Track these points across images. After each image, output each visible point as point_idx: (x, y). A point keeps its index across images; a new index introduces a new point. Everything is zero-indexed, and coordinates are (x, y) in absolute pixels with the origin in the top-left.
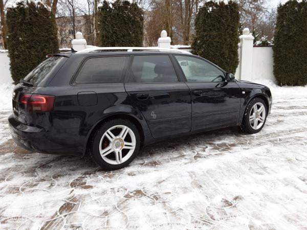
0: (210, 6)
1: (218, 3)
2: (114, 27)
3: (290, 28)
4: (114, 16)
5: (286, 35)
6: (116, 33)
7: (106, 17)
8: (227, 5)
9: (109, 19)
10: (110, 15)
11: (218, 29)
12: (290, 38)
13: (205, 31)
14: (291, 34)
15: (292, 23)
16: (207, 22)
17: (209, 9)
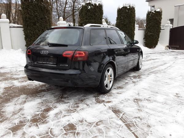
0: (89, 6)
1: (94, 4)
2: (35, 13)
3: (124, 20)
4: (35, 5)
5: (123, 24)
6: (37, 17)
7: (28, 5)
8: (98, 6)
9: (31, 7)
10: (32, 5)
11: (94, 19)
12: (125, 25)
13: (86, 19)
14: (125, 23)
15: (125, 18)
16: (87, 14)
17: (89, 7)
